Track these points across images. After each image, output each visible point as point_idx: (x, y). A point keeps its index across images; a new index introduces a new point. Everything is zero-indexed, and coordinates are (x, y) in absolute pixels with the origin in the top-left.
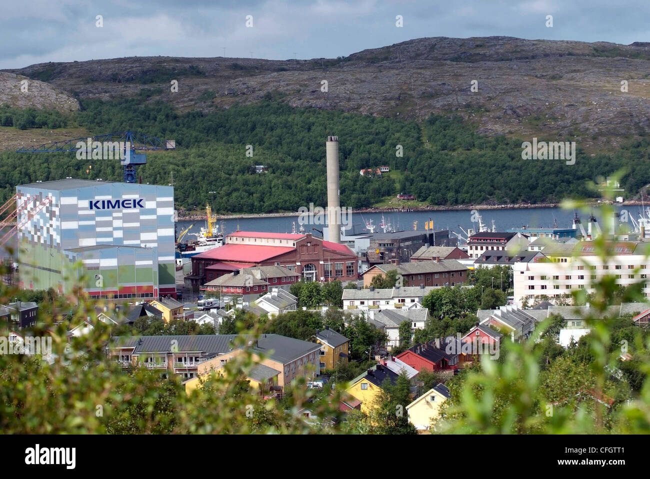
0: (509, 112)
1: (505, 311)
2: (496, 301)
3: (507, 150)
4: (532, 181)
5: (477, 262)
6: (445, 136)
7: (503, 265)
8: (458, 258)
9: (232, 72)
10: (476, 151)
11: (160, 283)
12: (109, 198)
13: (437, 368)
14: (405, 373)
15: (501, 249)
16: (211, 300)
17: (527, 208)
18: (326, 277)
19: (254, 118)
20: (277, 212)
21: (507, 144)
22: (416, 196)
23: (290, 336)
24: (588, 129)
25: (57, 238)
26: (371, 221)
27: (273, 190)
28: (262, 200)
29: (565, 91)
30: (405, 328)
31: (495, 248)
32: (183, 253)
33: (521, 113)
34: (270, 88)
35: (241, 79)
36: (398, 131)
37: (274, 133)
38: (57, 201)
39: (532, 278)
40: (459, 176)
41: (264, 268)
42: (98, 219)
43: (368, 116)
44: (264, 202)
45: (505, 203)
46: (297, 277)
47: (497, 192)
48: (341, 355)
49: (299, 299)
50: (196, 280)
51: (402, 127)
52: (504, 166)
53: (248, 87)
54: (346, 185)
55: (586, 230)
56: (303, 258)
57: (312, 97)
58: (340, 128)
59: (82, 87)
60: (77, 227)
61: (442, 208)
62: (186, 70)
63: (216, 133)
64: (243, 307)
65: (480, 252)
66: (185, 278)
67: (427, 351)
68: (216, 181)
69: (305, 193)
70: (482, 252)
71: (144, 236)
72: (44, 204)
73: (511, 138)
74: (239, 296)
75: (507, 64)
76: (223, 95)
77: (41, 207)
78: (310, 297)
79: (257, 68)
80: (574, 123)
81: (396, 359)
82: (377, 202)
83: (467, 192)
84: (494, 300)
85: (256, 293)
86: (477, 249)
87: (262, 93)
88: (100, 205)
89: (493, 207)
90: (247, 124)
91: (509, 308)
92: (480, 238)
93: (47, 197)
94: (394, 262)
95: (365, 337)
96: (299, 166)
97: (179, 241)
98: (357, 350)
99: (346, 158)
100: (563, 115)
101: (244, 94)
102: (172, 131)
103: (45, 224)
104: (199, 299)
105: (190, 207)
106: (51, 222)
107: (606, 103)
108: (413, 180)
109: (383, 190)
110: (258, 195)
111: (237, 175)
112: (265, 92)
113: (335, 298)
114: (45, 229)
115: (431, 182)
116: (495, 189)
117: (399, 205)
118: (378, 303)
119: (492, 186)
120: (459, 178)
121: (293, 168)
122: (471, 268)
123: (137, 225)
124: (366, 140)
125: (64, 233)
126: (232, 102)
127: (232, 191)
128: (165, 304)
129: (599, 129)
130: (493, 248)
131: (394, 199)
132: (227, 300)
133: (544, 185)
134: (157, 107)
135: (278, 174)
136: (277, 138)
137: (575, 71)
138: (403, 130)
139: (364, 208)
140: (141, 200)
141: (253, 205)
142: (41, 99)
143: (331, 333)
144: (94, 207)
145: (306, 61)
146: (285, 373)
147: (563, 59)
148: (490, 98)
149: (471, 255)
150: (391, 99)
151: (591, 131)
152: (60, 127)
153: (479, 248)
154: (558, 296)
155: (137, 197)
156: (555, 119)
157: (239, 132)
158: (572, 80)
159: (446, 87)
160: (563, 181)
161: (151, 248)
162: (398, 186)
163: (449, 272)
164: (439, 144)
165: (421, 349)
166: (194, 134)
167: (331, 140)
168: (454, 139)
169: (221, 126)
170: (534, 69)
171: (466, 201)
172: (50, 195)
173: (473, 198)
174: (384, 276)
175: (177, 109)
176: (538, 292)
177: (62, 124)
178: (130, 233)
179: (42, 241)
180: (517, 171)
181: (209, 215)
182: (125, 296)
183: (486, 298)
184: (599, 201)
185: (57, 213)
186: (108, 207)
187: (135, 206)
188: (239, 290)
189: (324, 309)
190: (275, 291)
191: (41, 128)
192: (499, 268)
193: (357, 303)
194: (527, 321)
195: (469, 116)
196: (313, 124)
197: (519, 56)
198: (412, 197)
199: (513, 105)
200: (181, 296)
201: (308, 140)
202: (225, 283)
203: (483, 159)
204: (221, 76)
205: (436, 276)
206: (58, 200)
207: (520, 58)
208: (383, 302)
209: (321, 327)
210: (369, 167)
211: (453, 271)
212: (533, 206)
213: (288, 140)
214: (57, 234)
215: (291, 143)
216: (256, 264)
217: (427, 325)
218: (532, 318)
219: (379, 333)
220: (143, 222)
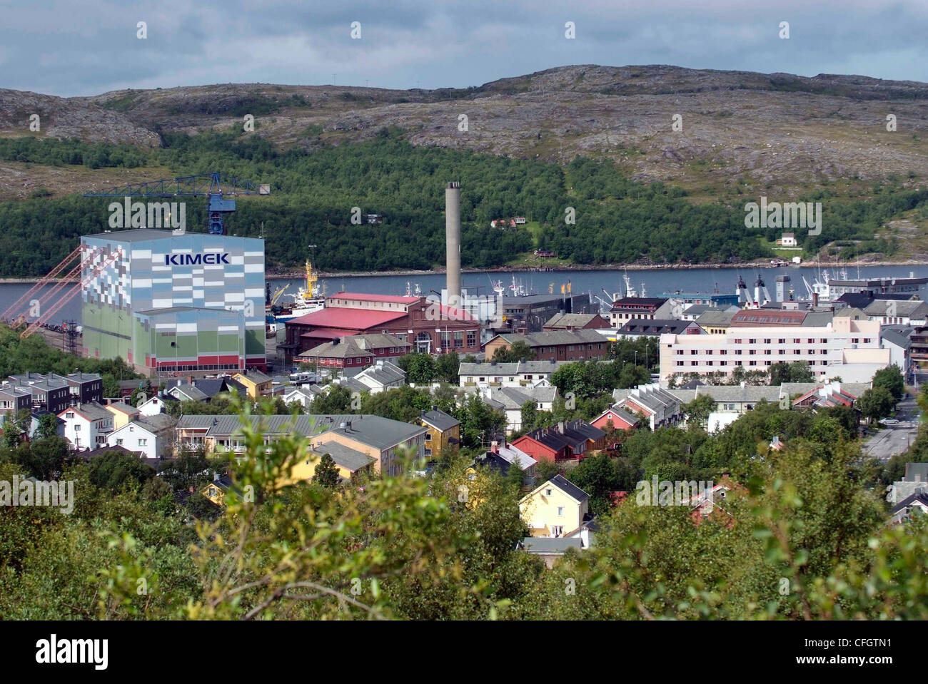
0: (669, 155)
1: (645, 391)
2: (637, 380)
3: (665, 199)
4: (693, 237)
5: (619, 332)
6: (592, 182)
7: (649, 337)
8: (598, 328)
9: (343, 103)
10: (628, 200)
11: (247, 352)
12: (188, 251)
13: (559, 457)
14: (518, 462)
15: (649, 317)
16: (306, 373)
17: (687, 269)
18: (443, 347)
19: (367, 159)
20: (392, 269)
21: (666, 193)
22: (557, 252)
23: (391, 418)
24: (761, 176)
25: (127, 299)
26: (500, 282)
27: (388, 243)
28: (374, 255)
29: (736, 130)
30: (529, 409)
31: (643, 317)
32: (277, 317)
33: (682, 156)
34: (387, 123)
35: (353, 111)
36: (537, 176)
37: (391, 176)
38: (127, 254)
39: (681, 352)
40: (608, 229)
41: (369, 336)
42: (175, 276)
43: (502, 158)
44: (376, 258)
45: (662, 262)
46: (408, 348)
47: (652, 249)
48: (450, 440)
49: (408, 374)
50: (291, 349)
51: (542, 171)
52: (661, 219)
53: (361, 122)
54: (474, 239)
55: (753, 296)
56: (416, 325)
57: (436, 134)
58: (468, 171)
59: (166, 119)
60: (151, 286)
61: (587, 267)
62: (288, 100)
63: (322, 175)
64: (341, 382)
65: (624, 321)
66: (278, 348)
67: (548, 437)
68: (320, 232)
69: (425, 247)
70: (627, 321)
71: (229, 297)
72: (112, 258)
73: (670, 186)
74: (338, 370)
75: (667, 98)
76: (332, 131)
77: (109, 261)
78: (421, 371)
79: (372, 99)
80: (745, 169)
81: (511, 446)
82: (510, 259)
83: (617, 249)
84: (634, 378)
85: (358, 365)
86: (621, 317)
87: (377, 129)
88: (177, 260)
89: (648, 267)
90: (358, 165)
91: (650, 387)
92: (625, 305)
93: (116, 250)
94: (521, 331)
95: (479, 420)
96: (418, 216)
97: (274, 303)
98: (469, 434)
99: (474, 207)
100: (732, 160)
101: (356, 129)
102: (270, 172)
103: (113, 282)
104: (292, 373)
105: (290, 262)
106: (120, 280)
107: (783, 146)
108: (553, 234)
109: (517, 245)
110: (370, 249)
111: (346, 226)
112: (381, 127)
113: (451, 373)
114: (113, 287)
115: (575, 236)
116: (650, 246)
117: (537, 264)
118: (500, 380)
119: (647, 242)
120: (608, 231)
121: (412, 217)
122: (613, 339)
123: (221, 283)
124: (500, 185)
125: (135, 293)
126: (342, 139)
127: (339, 244)
128: (250, 377)
129: (774, 177)
130: (639, 316)
131: (531, 256)
132: (325, 373)
133: (708, 241)
134: (253, 144)
135: (394, 224)
136: (394, 183)
137: (747, 107)
138: (543, 174)
139: (495, 266)
140: (226, 255)
141: (363, 261)
142: (116, 133)
143: (439, 415)
144: (170, 262)
145: (430, 91)
146: (382, 461)
147: (734, 93)
148: (647, 138)
149: (614, 324)
150: (530, 137)
151: (765, 178)
152: (138, 166)
153: (624, 315)
154: (710, 375)
155: (221, 251)
156: (723, 164)
157: (349, 175)
158: (744, 117)
159: (594, 124)
160: (730, 238)
161: (237, 312)
162: (535, 241)
163: (585, 344)
164: (585, 191)
165: (540, 434)
166: (296, 176)
167: (452, 187)
168: (602, 185)
169: (329, 167)
170: (699, 104)
171: (616, 259)
172: (120, 247)
173: (625, 255)
174: (509, 348)
175: (277, 145)
176: (688, 369)
177: (141, 163)
178: (212, 293)
179: (110, 302)
180: (677, 225)
181: (309, 273)
182: (206, 368)
183: (626, 376)
184: (772, 262)
185: (128, 269)
186: (187, 263)
187: (218, 262)
188: (340, 363)
189: (436, 386)
190: (380, 364)
191: (116, 166)
192: (644, 340)
193: (476, 379)
194: (671, 403)
195: (622, 160)
196: (437, 166)
197: (683, 88)
198: (552, 254)
199: (674, 147)
200: (272, 368)
201: (430, 185)
202: (323, 353)
203: (636, 211)
204: (330, 108)
205: (571, 349)
206: (129, 253)
207: (683, 92)
208: (506, 379)
209: (429, 407)
210: (501, 217)
211: (590, 343)
212: (694, 266)
213: (407, 185)
214: (128, 294)
215: (410, 188)
216: (360, 332)
217: (554, 406)
218: (677, 400)
219: (497, 415)
220: (227, 281)
